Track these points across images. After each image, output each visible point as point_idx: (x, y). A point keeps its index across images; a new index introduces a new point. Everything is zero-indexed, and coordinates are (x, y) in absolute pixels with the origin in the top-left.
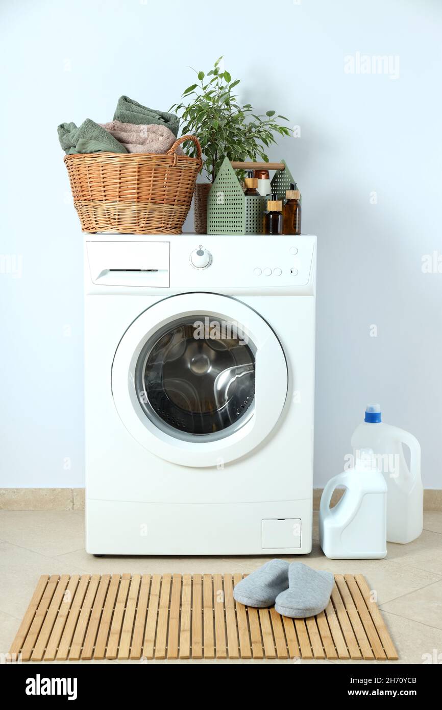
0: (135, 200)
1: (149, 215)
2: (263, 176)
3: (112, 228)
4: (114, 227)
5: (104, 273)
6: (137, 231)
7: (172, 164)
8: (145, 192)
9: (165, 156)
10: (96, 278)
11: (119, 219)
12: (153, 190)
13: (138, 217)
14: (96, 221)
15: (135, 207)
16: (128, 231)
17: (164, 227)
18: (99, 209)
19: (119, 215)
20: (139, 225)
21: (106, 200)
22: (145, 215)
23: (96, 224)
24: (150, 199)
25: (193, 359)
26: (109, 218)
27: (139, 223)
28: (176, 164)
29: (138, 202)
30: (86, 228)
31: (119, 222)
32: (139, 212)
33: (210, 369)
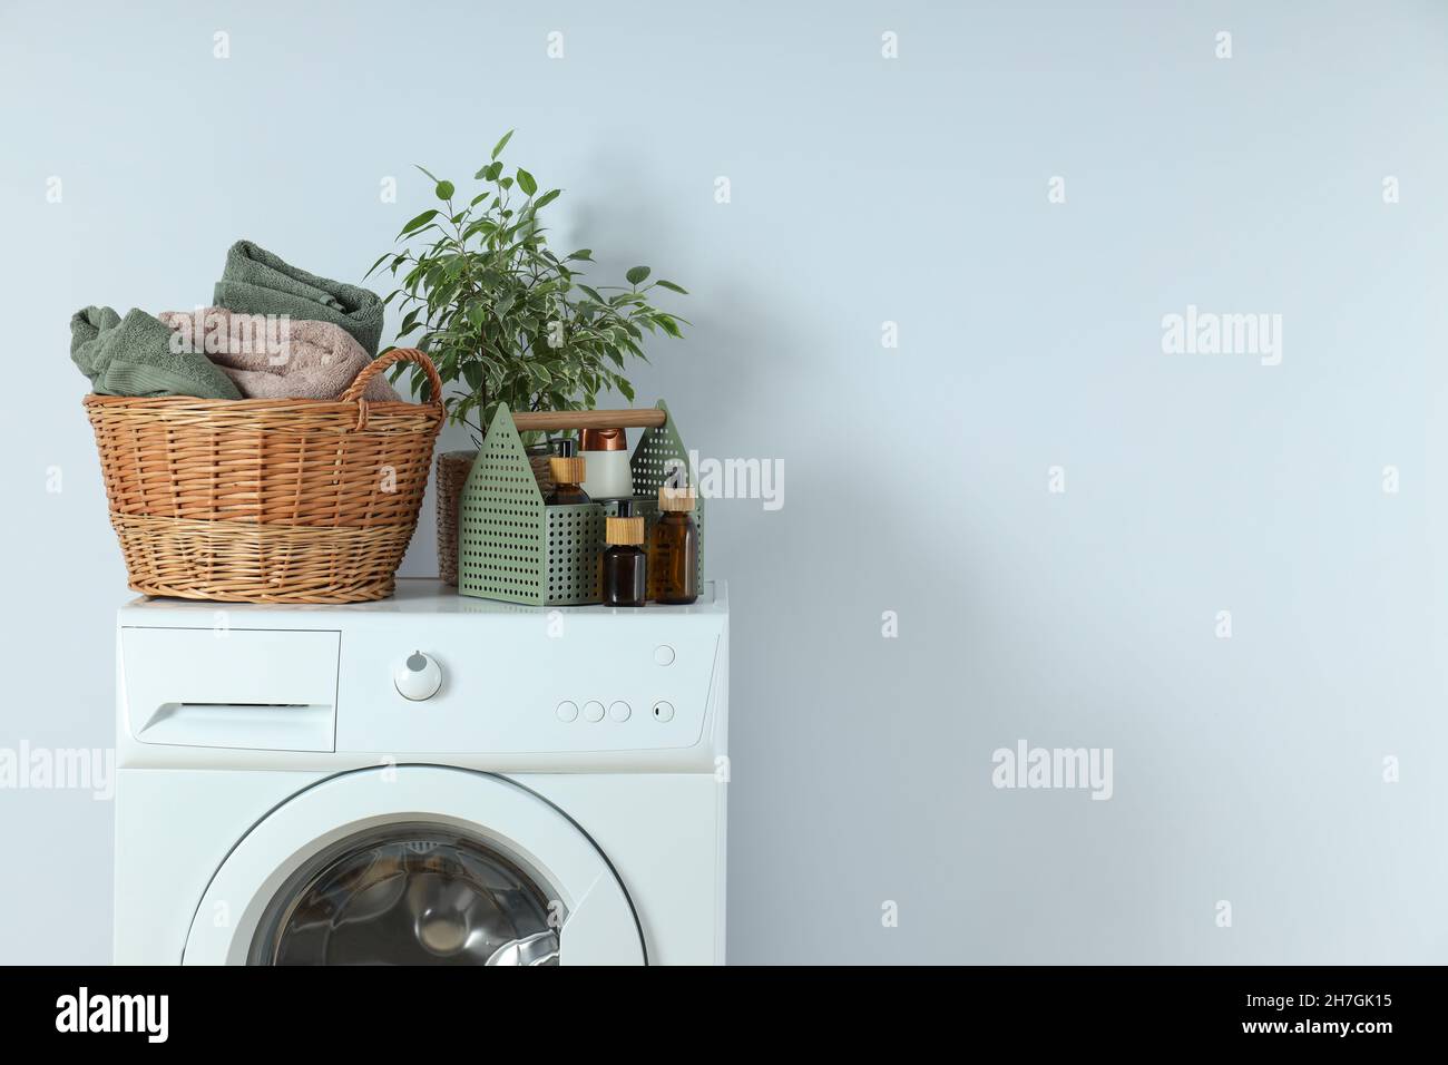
0: (255, 518)
1: (293, 555)
2: (610, 443)
3: (197, 588)
4: (205, 584)
5: (166, 711)
6: (264, 596)
7: (353, 426)
8: (282, 499)
9: (333, 407)
10: (144, 725)
11: (215, 564)
12: (303, 492)
13: (265, 560)
14: (158, 567)
15: (254, 535)
16: (239, 596)
17: (336, 583)
18: (166, 537)
19: (215, 556)
20: (268, 582)
21: (181, 517)
22: (285, 555)
23: (160, 575)
24: (295, 515)
25: (428, 912)
26: (190, 561)
27: (267, 575)
28: (363, 426)
29: (264, 523)
30: (137, 583)
31: (215, 572)
32: (267, 548)
33: (474, 938)
